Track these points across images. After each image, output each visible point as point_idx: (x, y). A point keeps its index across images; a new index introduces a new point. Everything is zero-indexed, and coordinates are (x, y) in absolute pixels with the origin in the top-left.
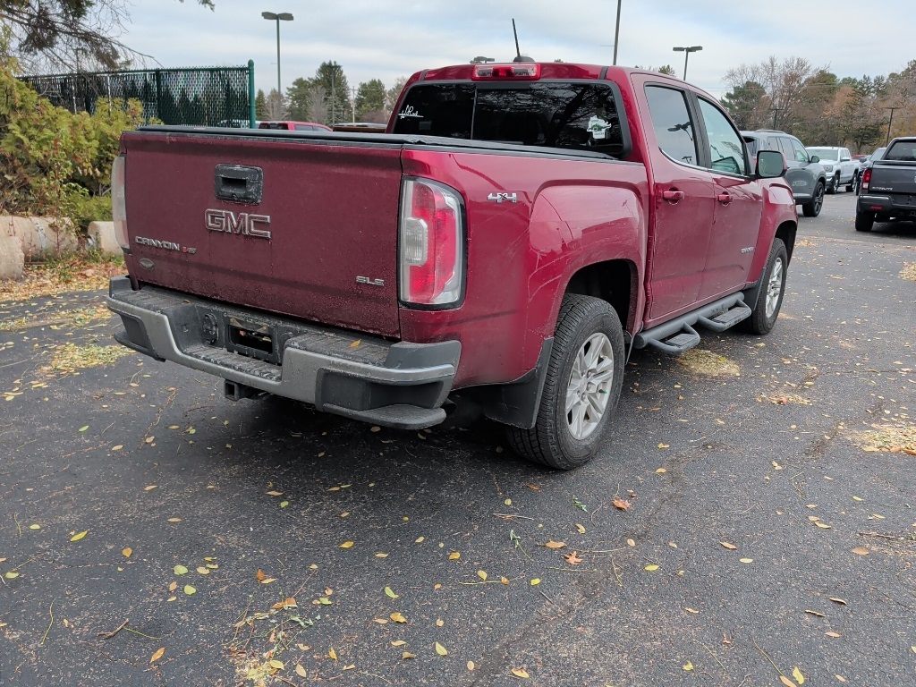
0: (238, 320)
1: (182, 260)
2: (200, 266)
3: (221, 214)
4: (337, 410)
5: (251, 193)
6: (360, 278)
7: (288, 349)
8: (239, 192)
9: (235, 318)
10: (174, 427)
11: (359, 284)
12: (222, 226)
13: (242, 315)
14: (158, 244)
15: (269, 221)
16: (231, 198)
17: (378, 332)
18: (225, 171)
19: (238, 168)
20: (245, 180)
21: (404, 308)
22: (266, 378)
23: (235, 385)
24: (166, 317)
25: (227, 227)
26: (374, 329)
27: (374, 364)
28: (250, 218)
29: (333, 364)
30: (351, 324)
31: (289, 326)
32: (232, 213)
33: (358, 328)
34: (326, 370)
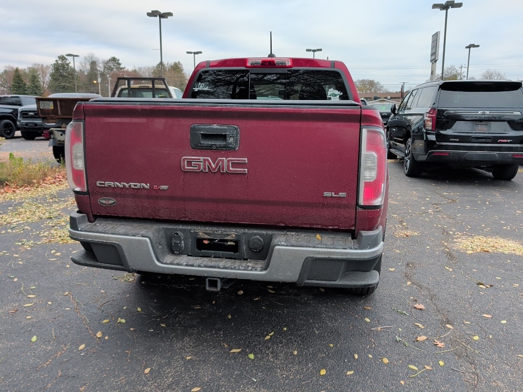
0: (205, 233)
1: (153, 195)
2: (171, 198)
3: (199, 159)
4: (317, 284)
5: (231, 143)
6: (326, 194)
7: (277, 247)
8: (219, 143)
9: (202, 232)
10: (105, 321)
11: (326, 197)
12: (199, 168)
13: (209, 229)
14: (124, 186)
15: (246, 162)
16: (210, 148)
17: (336, 227)
18: (204, 129)
19: (215, 126)
20: (226, 135)
21: (360, 209)
22: (251, 270)
23: (218, 280)
24: (147, 239)
25: (205, 169)
26: (333, 226)
27: (351, 249)
28: (229, 161)
29: (319, 253)
30: (314, 224)
31: (255, 231)
32: (209, 158)
33: (319, 226)
34: (313, 257)
